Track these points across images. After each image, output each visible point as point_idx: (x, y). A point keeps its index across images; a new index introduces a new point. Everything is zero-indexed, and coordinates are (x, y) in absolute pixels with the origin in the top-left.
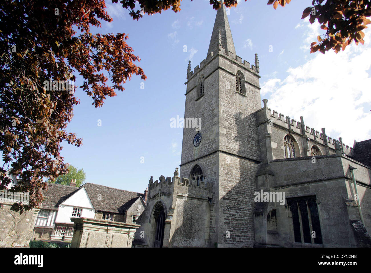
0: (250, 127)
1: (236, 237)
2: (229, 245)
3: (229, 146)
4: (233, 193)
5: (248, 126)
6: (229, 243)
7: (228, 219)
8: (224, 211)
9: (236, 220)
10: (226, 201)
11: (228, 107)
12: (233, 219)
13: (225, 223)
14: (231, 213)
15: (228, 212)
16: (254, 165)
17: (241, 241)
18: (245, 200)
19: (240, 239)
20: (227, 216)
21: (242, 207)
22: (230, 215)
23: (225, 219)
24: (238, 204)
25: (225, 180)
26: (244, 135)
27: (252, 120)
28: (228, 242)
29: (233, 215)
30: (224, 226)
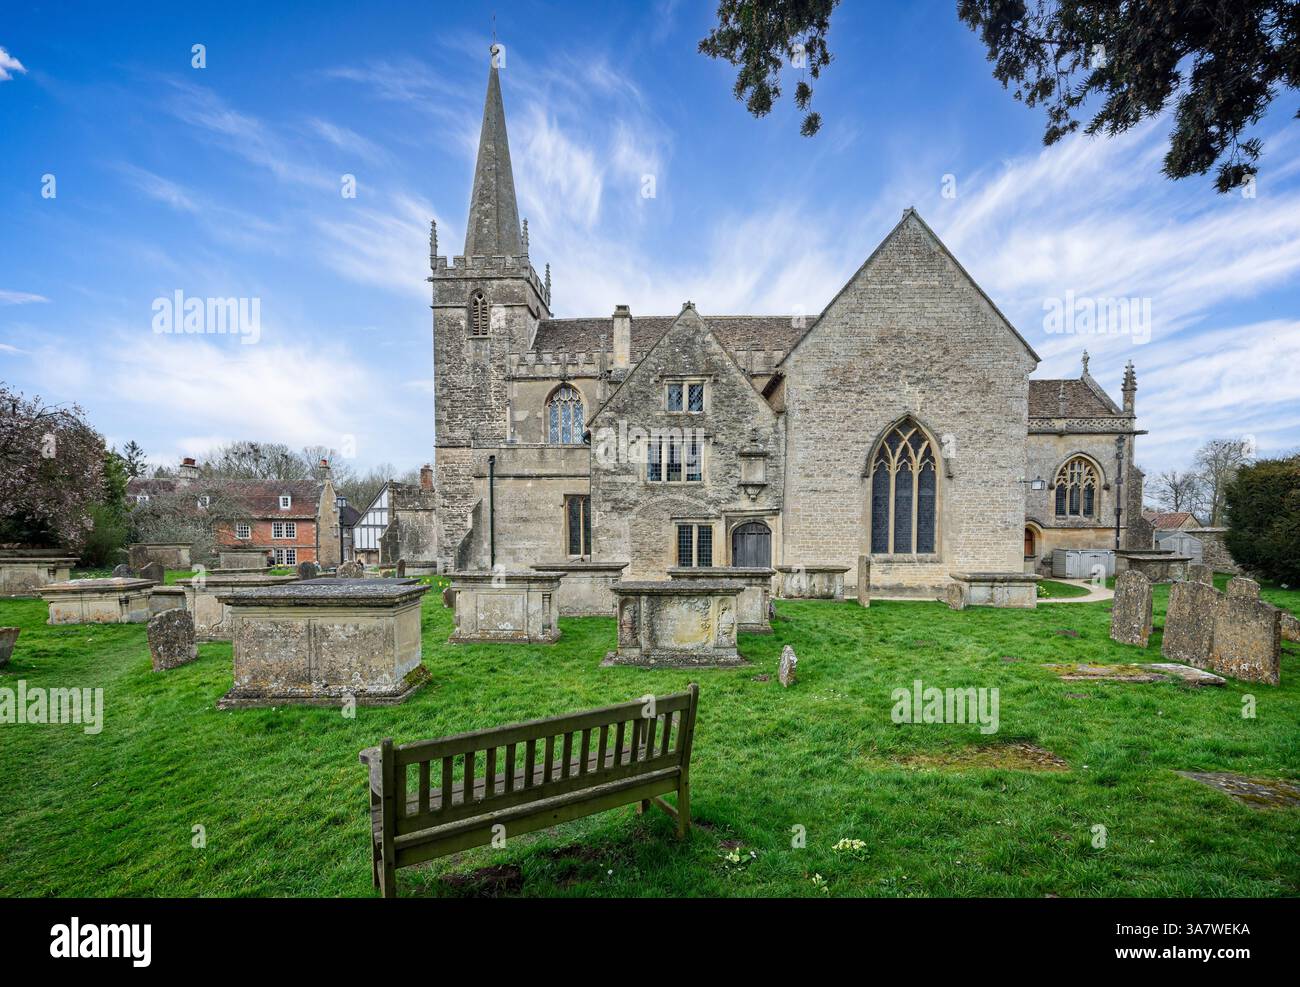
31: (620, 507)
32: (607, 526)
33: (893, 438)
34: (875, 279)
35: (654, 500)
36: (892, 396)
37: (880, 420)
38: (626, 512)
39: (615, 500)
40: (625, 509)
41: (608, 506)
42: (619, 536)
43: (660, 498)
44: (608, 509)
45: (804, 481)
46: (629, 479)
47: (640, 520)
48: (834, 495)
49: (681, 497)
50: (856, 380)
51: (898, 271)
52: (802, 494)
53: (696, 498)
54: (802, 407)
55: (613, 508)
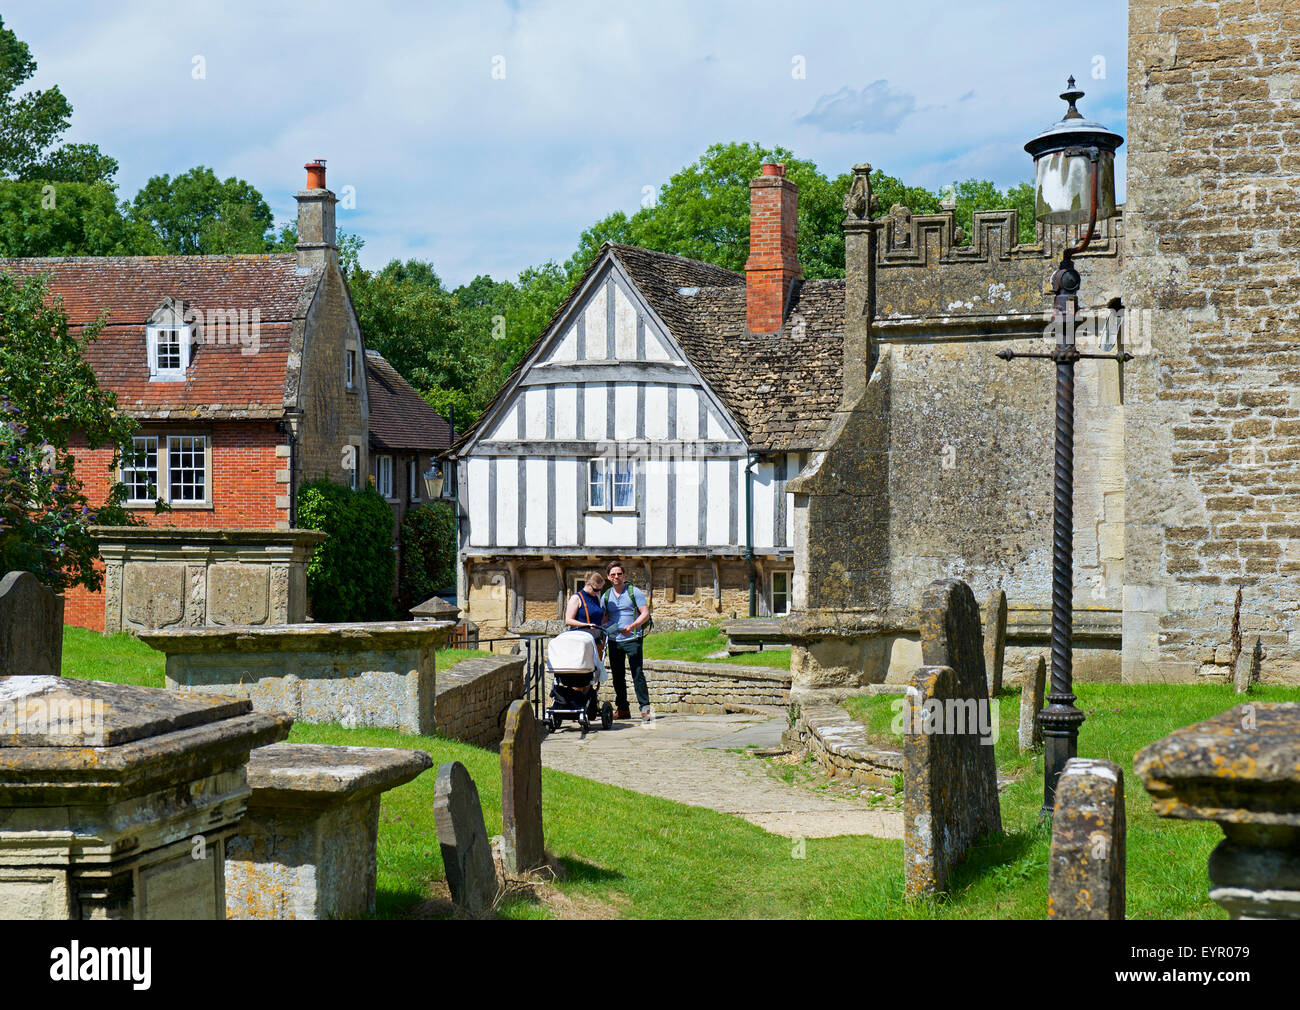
2: (1213, 590)
6: (1213, 581)
7: (1212, 434)
8: (1168, 382)
10: (1190, 314)
12: (1258, 429)
13: (1177, 459)
14: (1236, 388)
15: (1214, 389)
20: (1198, 413)
22: (1229, 401)
23: (1182, 433)
25: (1181, 168)
28: (1204, 573)
30: (1170, 482)
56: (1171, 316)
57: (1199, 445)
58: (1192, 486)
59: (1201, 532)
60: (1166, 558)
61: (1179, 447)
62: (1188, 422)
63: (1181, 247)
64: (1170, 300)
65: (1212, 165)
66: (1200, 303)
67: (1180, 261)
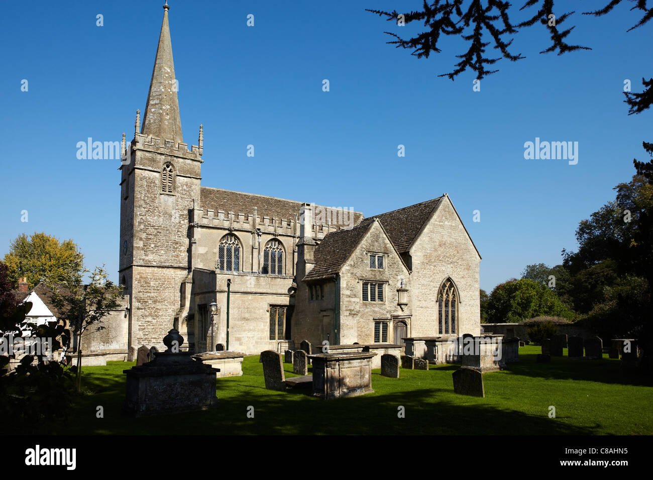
0: (178, 231)
1: (152, 339)
3: (147, 258)
4: (149, 303)
5: (175, 231)
8: (138, 319)
9: (153, 325)
10: (141, 310)
11: (147, 215)
12: (149, 325)
13: (139, 329)
14: (147, 320)
15: (144, 320)
16: (180, 273)
17: (157, 343)
18: (164, 307)
19: (156, 340)
21: (160, 314)
22: (146, 322)
23: (139, 326)
24: (155, 312)
25: (139, 292)
26: (168, 242)
27: (182, 222)
29: (148, 322)
31: (353, 314)
32: (348, 323)
33: (444, 286)
34: (438, 220)
35: (367, 310)
36: (444, 268)
37: (440, 279)
38: (355, 316)
39: (350, 310)
40: (354, 314)
41: (348, 312)
42: (352, 328)
43: (369, 310)
44: (348, 314)
45: (418, 303)
46: (357, 300)
47: (361, 320)
48: (427, 309)
49: (377, 309)
50: (433, 260)
51: (444, 218)
52: (418, 309)
53: (382, 309)
54: (417, 270)
55: (350, 314)
56: (138, 311)
57: (142, 327)
58: (141, 332)
59: (142, 338)
60: (137, 342)
61: (139, 327)
62: (141, 324)
63: (140, 302)
64: (138, 309)
65: (144, 292)
66: (142, 309)
67: (139, 304)
